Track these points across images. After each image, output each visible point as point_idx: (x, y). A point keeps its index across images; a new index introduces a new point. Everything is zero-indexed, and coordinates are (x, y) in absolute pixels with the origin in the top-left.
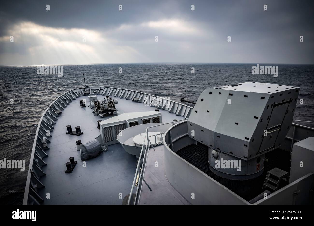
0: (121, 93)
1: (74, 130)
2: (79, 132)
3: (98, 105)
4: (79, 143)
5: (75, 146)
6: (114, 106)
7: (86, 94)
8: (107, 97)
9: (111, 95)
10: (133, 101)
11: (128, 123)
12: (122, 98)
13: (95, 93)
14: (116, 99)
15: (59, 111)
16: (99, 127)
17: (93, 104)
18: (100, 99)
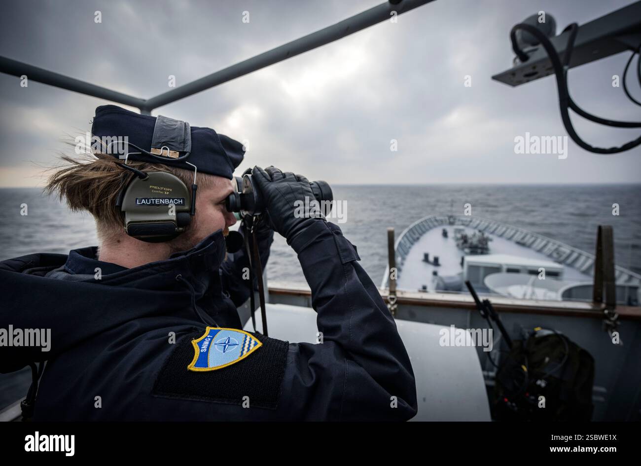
0: (501, 230)
1: (431, 259)
2: (436, 262)
3: (465, 239)
4: (435, 273)
5: (430, 275)
6: (486, 244)
7: (451, 224)
8: (480, 231)
9: (485, 229)
10: (518, 243)
11: (505, 268)
12: (501, 236)
13: (463, 225)
14: (491, 236)
15: (417, 235)
16: (462, 264)
17: (459, 236)
18: (469, 232)
